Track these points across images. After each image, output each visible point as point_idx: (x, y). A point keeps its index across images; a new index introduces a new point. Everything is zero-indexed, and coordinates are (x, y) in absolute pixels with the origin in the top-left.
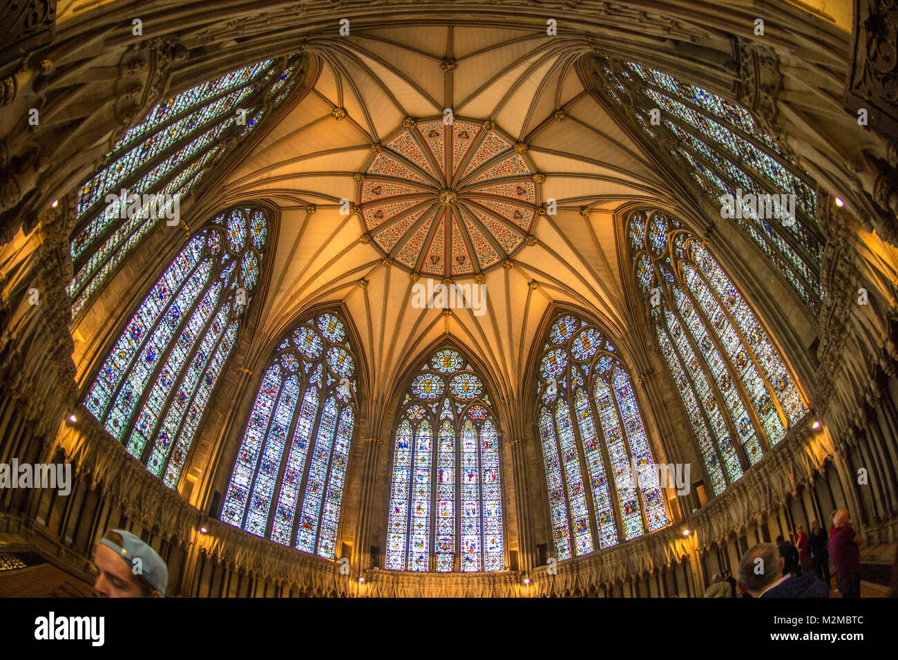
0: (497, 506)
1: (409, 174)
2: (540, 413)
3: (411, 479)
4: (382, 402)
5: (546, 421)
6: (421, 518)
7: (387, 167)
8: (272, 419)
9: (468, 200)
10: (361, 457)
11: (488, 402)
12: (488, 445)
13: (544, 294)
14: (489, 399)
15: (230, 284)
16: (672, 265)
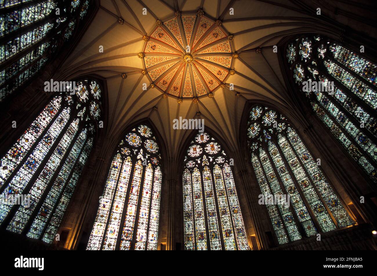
0: (157, 214)
2: (184, 171)
3: (116, 188)
5: (187, 176)
6: (117, 214)
11: (161, 157)
12: (157, 179)
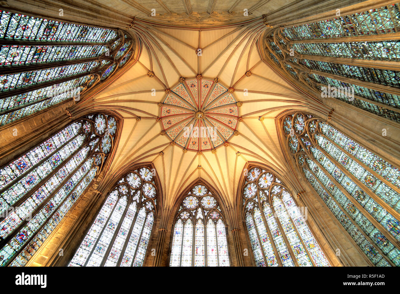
1: (182, 104)
2: (246, 215)
3: (182, 252)
4: (169, 210)
5: (249, 220)
7: (173, 101)
8: (109, 219)
9: (208, 116)
10: (156, 240)
11: (220, 210)
12: (220, 233)
13: (243, 158)
14: (220, 208)
15: (94, 149)
16: (309, 137)
